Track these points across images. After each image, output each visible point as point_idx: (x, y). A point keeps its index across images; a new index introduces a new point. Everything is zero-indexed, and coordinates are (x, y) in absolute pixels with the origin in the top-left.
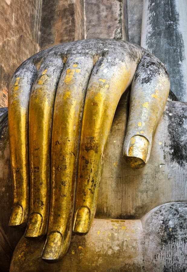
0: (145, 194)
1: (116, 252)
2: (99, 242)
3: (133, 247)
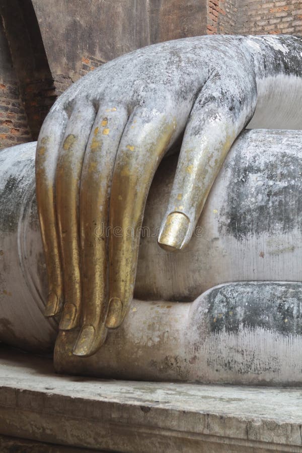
0: (197, 273)
1: (156, 343)
2: (138, 333)
3: (175, 338)
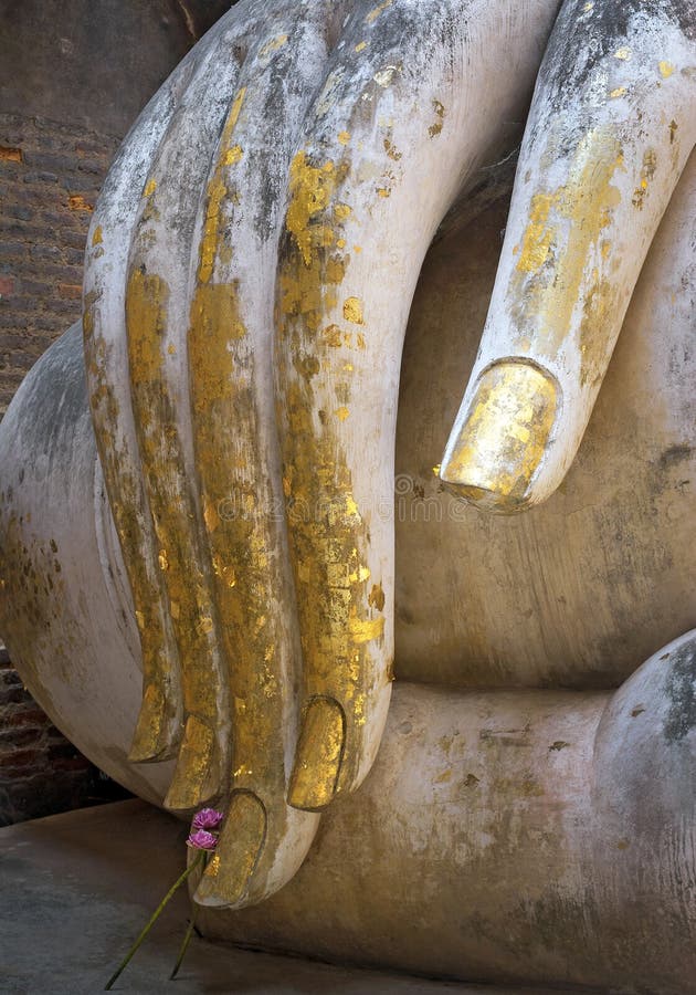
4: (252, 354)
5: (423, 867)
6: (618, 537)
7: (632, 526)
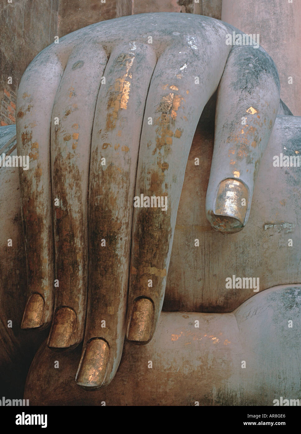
4: (130, 159)
5: (168, 376)
6: (243, 253)
7: (249, 249)
